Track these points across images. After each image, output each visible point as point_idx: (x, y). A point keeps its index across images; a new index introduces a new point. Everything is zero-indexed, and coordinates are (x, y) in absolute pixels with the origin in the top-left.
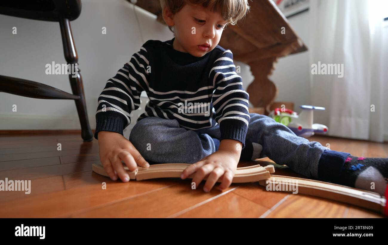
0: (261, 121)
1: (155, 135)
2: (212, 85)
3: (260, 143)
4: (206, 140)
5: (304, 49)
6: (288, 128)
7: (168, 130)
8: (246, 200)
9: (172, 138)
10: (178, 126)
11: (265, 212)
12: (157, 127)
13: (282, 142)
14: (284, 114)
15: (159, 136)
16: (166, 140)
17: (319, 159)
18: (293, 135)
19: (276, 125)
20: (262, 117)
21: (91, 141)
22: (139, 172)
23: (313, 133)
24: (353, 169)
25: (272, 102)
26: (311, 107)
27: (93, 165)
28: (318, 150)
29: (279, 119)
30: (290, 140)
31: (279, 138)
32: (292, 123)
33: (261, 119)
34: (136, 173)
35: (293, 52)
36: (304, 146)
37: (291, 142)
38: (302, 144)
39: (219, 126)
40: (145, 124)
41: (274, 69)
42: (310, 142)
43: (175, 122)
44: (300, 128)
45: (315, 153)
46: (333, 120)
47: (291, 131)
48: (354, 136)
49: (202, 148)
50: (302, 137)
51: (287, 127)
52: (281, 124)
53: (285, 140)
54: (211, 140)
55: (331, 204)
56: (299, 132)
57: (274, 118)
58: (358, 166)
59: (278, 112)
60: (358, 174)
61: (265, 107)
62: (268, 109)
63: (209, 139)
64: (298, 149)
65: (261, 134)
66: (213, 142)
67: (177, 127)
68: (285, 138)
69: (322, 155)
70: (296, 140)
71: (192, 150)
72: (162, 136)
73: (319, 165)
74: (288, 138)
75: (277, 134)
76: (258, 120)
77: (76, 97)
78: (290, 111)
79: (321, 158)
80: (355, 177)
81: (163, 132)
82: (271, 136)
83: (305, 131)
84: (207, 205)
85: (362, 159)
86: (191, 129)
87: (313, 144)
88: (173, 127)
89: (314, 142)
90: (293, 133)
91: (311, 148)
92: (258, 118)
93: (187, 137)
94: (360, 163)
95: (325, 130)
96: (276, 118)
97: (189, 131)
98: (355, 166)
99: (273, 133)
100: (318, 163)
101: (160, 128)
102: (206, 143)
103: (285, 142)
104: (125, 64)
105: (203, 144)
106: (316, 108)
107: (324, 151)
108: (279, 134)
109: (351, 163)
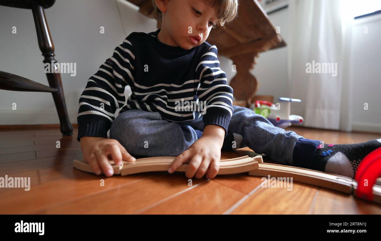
0: (242, 113)
1: (136, 128)
2: (198, 79)
3: (240, 134)
4: (188, 131)
5: (282, 44)
6: (267, 119)
7: (150, 123)
8: (225, 187)
9: (154, 131)
10: (161, 118)
11: (243, 197)
12: (138, 120)
13: (261, 132)
14: (264, 106)
15: (141, 129)
16: (147, 133)
17: (294, 147)
18: (272, 126)
19: (256, 117)
20: (242, 109)
21: (70, 135)
22: (124, 166)
23: (290, 124)
24: (324, 154)
25: (253, 96)
26: (288, 99)
27: (74, 160)
28: (293, 138)
29: (259, 111)
30: (268, 130)
31: (259, 128)
32: (271, 114)
33: (242, 111)
34: (121, 168)
35: (273, 48)
36: (280, 136)
37: (269, 132)
38: (279, 133)
39: (202, 119)
40: (126, 117)
41: (255, 63)
42: (286, 131)
43: (157, 114)
44: (278, 119)
45: (290, 141)
46: (309, 111)
47: (270, 122)
48: (326, 126)
49: (185, 139)
50: (280, 127)
51: (265, 118)
52: (261, 116)
53: (263, 130)
54: (193, 132)
55: (303, 187)
56: (276, 122)
57: (255, 110)
58: (328, 152)
59: (259, 105)
60: (328, 159)
61: (246, 99)
62: (249, 101)
63: (191, 131)
64: (275, 138)
65: (241, 126)
66: (196, 133)
67: (159, 120)
68: (264, 129)
69: (297, 143)
70: (274, 130)
71: (175, 142)
72: (144, 129)
73: (294, 152)
74: (266, 128)
75: (256, 124)
76: (239, 112)
77: (54, 90)
78: (270, 103)
79: (296, 146)
80: (325, 162)
81: (144, 125)
82: (251, 127)
83: (283, 121)
84: (187, 193)
85: (332, 146)
86: (174, 121)
87: (289, 134)
88: (155, 120)
89: (290, 131)
90: (271, 124)
91: (287, 137)
92: (239, 110)
93: (169, 129)
94: (330, 150)
95: (301, 121)
96: (257, 110)
97: (172, 123)
98: (326, 152)
99: (253, 124)
100: (293, 151)
101: (141, 121)
102: (189, 135)
103: (264, 132)
104: (107, 59)
105: (186, 136)
106: (293, 100)
107: (299, 139)
108: (258, 124)
109: (322, 150)
